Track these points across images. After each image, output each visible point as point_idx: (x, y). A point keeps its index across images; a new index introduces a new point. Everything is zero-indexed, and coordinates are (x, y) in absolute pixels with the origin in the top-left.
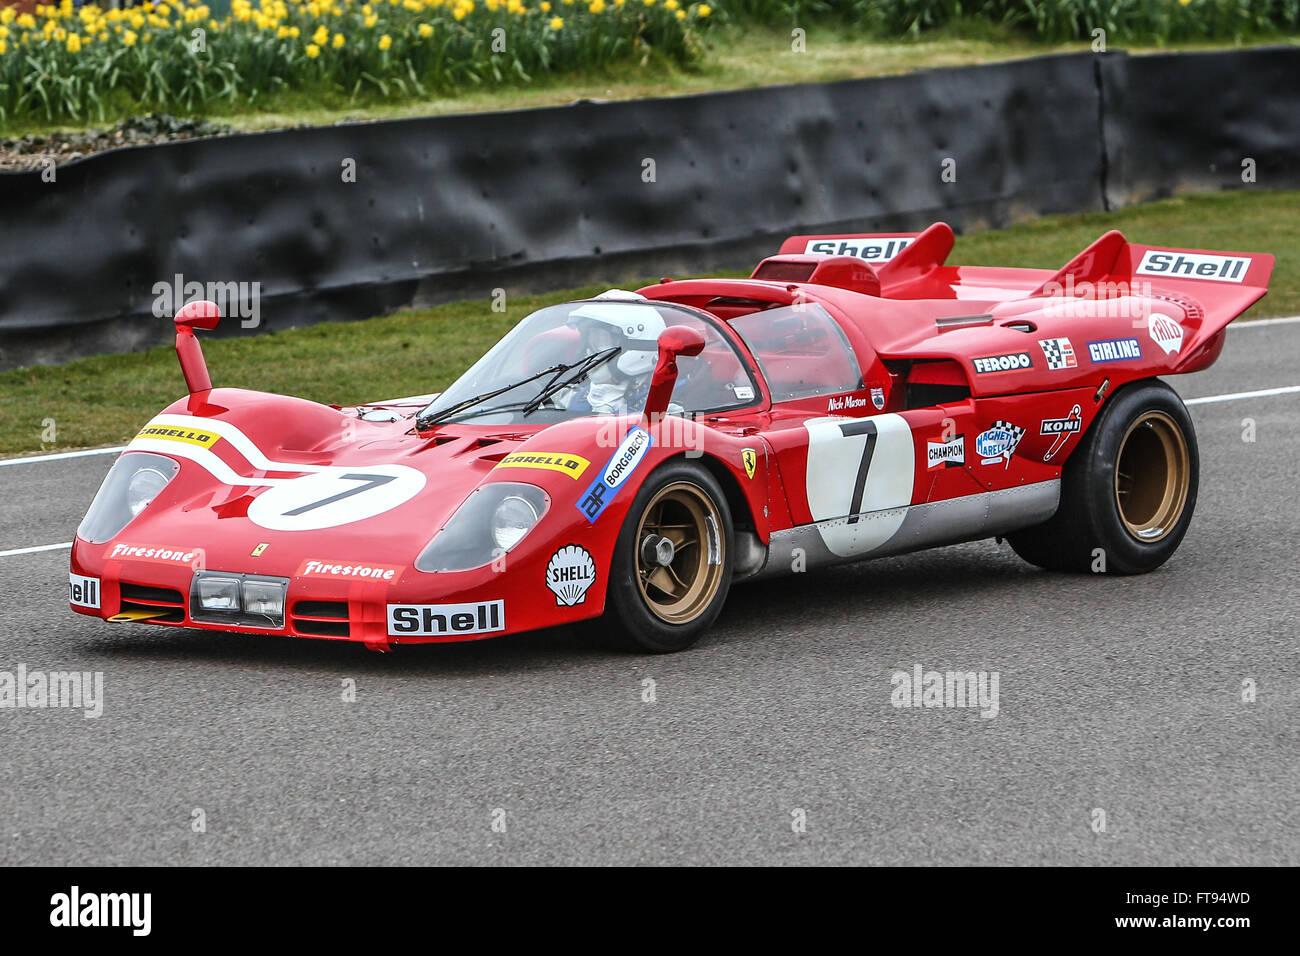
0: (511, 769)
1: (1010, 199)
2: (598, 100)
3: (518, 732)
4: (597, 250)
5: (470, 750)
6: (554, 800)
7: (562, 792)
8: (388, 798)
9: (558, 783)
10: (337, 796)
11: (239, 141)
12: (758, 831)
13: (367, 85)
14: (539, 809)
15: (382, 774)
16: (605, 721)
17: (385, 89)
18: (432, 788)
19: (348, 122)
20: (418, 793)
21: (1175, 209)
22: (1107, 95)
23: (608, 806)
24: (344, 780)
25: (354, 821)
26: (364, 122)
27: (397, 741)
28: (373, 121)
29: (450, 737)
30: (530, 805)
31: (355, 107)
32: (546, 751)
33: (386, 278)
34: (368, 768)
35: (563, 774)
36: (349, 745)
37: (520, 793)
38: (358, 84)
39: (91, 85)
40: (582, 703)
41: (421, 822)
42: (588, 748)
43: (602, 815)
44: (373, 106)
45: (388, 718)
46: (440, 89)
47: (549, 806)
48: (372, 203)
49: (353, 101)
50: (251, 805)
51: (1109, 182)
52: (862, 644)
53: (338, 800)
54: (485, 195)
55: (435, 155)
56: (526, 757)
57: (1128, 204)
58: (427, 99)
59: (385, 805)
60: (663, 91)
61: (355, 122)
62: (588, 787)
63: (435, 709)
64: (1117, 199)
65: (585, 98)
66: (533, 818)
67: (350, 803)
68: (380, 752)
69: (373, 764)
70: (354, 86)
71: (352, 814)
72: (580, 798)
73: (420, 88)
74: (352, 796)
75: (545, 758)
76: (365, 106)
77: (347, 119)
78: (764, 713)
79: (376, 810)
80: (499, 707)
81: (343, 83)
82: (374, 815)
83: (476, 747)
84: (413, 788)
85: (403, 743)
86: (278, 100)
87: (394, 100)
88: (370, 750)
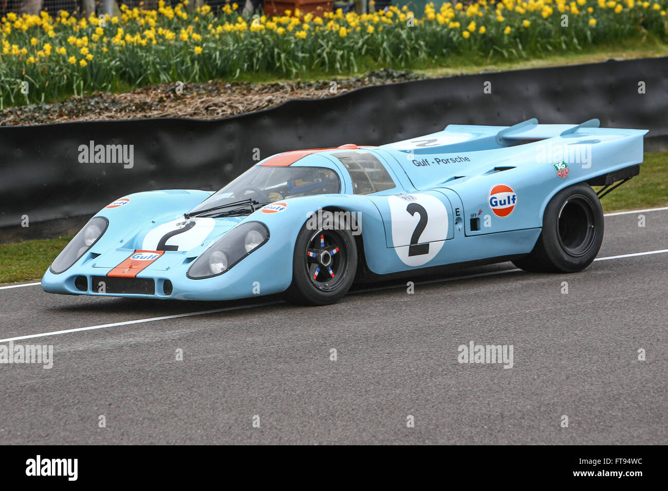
0: (574, 411)
2: (618, 59)
3: (578, 391)
5: (552, 401)
6: (598, 427)
7: (601, 423)
8: (509, 426)
9: (600, 418)
10: (483, 425)
11: (429, 82)
14: (589, 432)
15: (506, 413)
16: (624, 386)
17: (506, 54)
18: (533, 421)
19: (486, 72)
20: (525, 423)
23: (626, 431)
24: (486, 417)
25: (492, 438)
26: (494, 72)
27: (514, 396)
28: (499, 71)
29: (542, 394)
30: (584, 430)
31: (490, 64)
32: (593, 402)
34: (499, 410)
35: (602, 414)
36: (489, 398)
37: (579, 423)
38: (492, 52)
39: (352, 54)
40: (612, 377)
41: (527, 439)
42: (615, 400)
43: (623, 436)
44: (499, 64)
45: (509, 384)
46: (534, 54)
47: (594, 431)
49: (488, 61)
50: (438, 429)
53: (483, 427)
54: (559, 110)
55: (532, 89)
56: (582, 405)
58: (527, 59)
59: (508, 430)
61: (490, 72)
62: (615, 420)
63: (534, 379)
65: (611, 58)
66: (587, 437)
67: (490, 428)
68: (505, 401)
69: (501, 408)
70: (489, 53)
71: (491, 434)
72: (611, 427)
73: (524, 54)
74: (491, 425)
75: (592, 405)
76: (495, 63)
77: (486, 70)
79: (503, 432)
80: (568, 378)
81: (483, 51)
82: (503, 435)
83: (556, 399)
84: (523, 421)
85: (517, 397)
86: (449, 61)
87: (511, 60)
88: (500, 401)
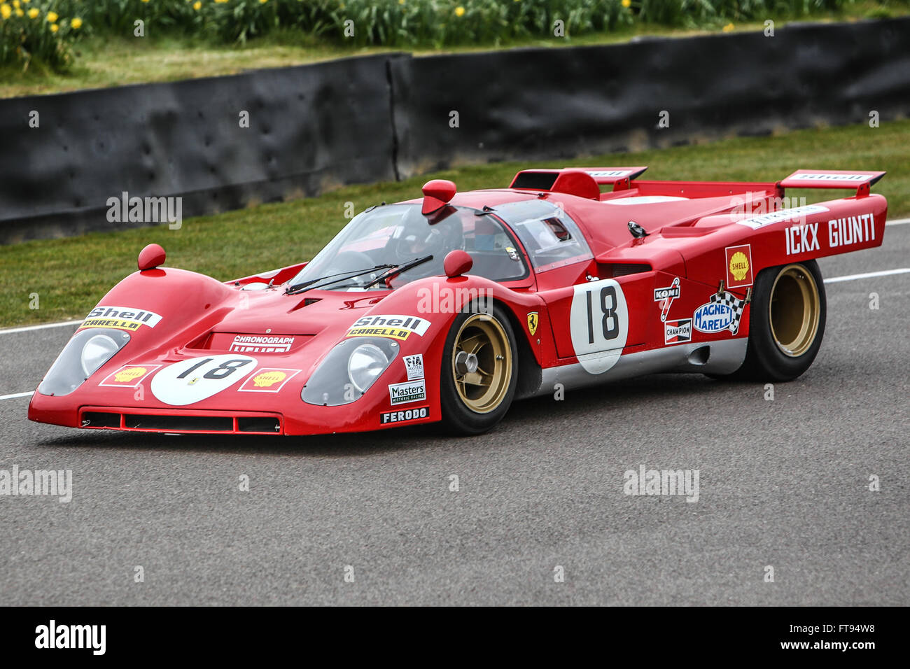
1: (321, 173)
22: (396, 90)
51: (399, 158)
57: (414, 175)
60: (42, 89)
64: (406, 171)
78: (127, 586)
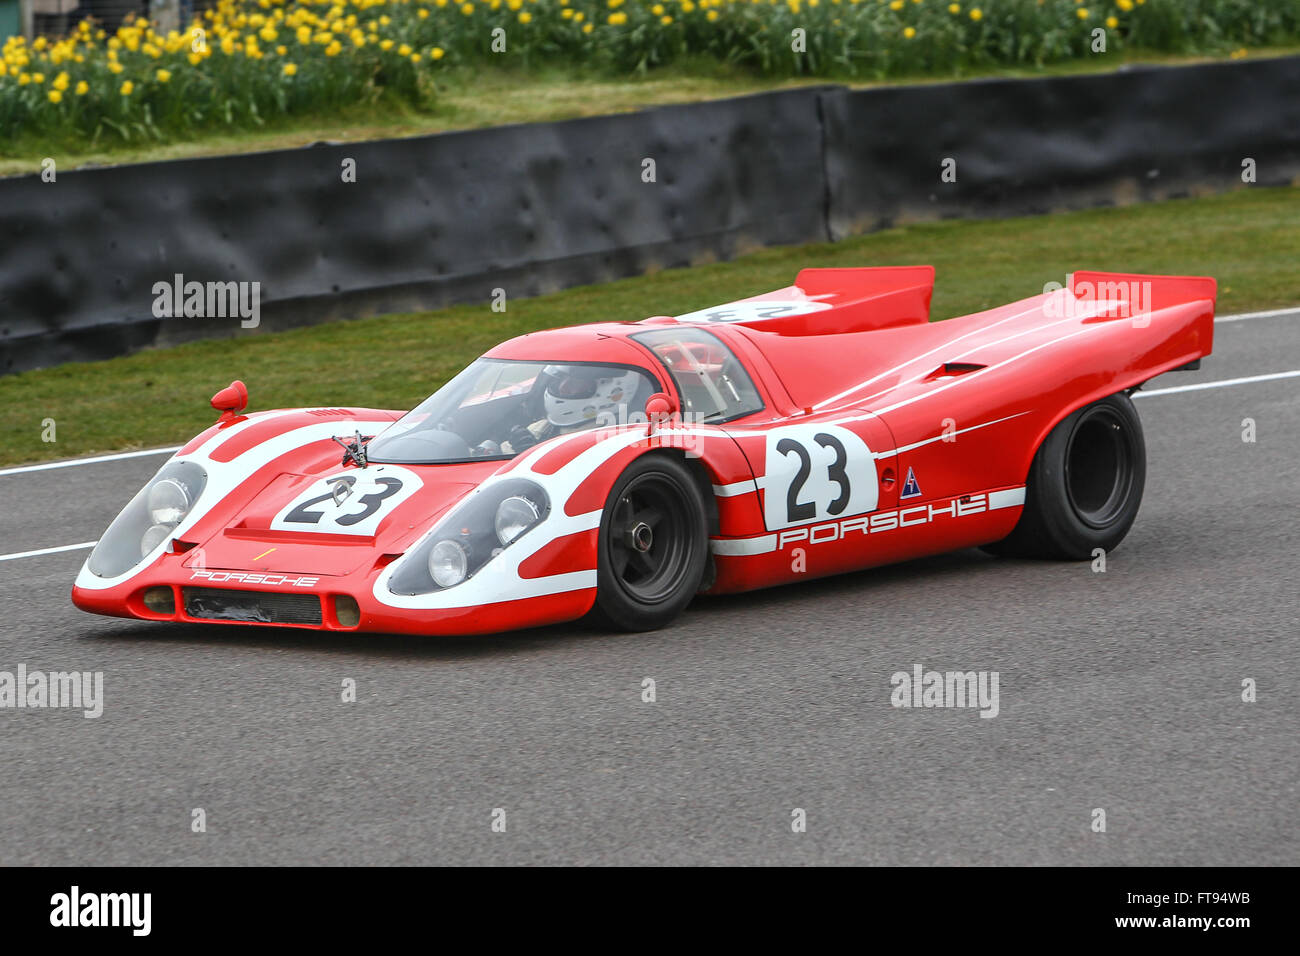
1: (736, 231)
4: (336, 288)
12: (496, 852)
13: (107, 129)
21: (896, 239)
22: (829, 129)
33: (129, 319)
48: (114, 245)
51: (832, 213)
52: (594, 668)
57: (851, 234)
60: (399, 131)
64: (841, 229)
